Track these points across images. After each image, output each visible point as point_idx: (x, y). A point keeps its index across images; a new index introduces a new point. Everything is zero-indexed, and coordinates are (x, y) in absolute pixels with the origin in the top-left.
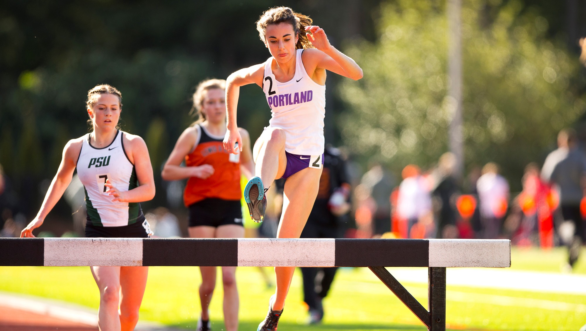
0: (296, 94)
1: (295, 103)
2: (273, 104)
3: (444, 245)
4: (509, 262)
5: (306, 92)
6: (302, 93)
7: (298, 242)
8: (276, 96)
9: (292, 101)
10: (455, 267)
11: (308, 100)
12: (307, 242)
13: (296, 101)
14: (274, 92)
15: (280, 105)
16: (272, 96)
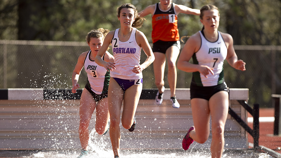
0: (128, 49)
1: (126, 53)
2: (115, 52)
5: (133, 48)
6: (131, 48)
8: (117, 48)
9: (125, 52)
11: (133, 53)
13: (127, 52)
14: (117, 46)
15: (119, 53)
16: (116, 48)
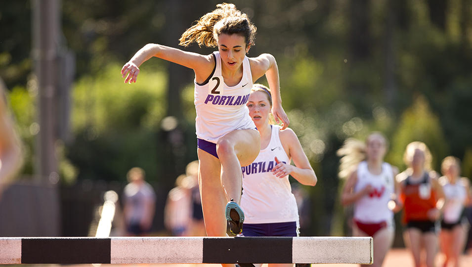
3: (307, 243)
4: (370, 259)
7: (168, 240)
10: (317, 263)
12: (176, 240)
